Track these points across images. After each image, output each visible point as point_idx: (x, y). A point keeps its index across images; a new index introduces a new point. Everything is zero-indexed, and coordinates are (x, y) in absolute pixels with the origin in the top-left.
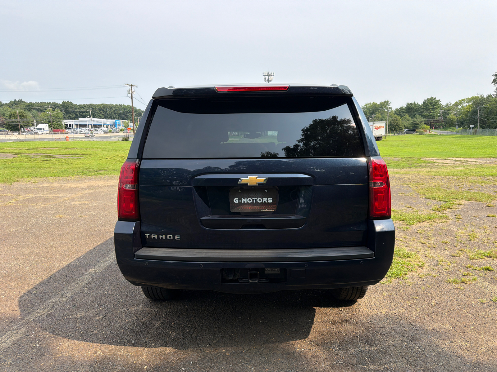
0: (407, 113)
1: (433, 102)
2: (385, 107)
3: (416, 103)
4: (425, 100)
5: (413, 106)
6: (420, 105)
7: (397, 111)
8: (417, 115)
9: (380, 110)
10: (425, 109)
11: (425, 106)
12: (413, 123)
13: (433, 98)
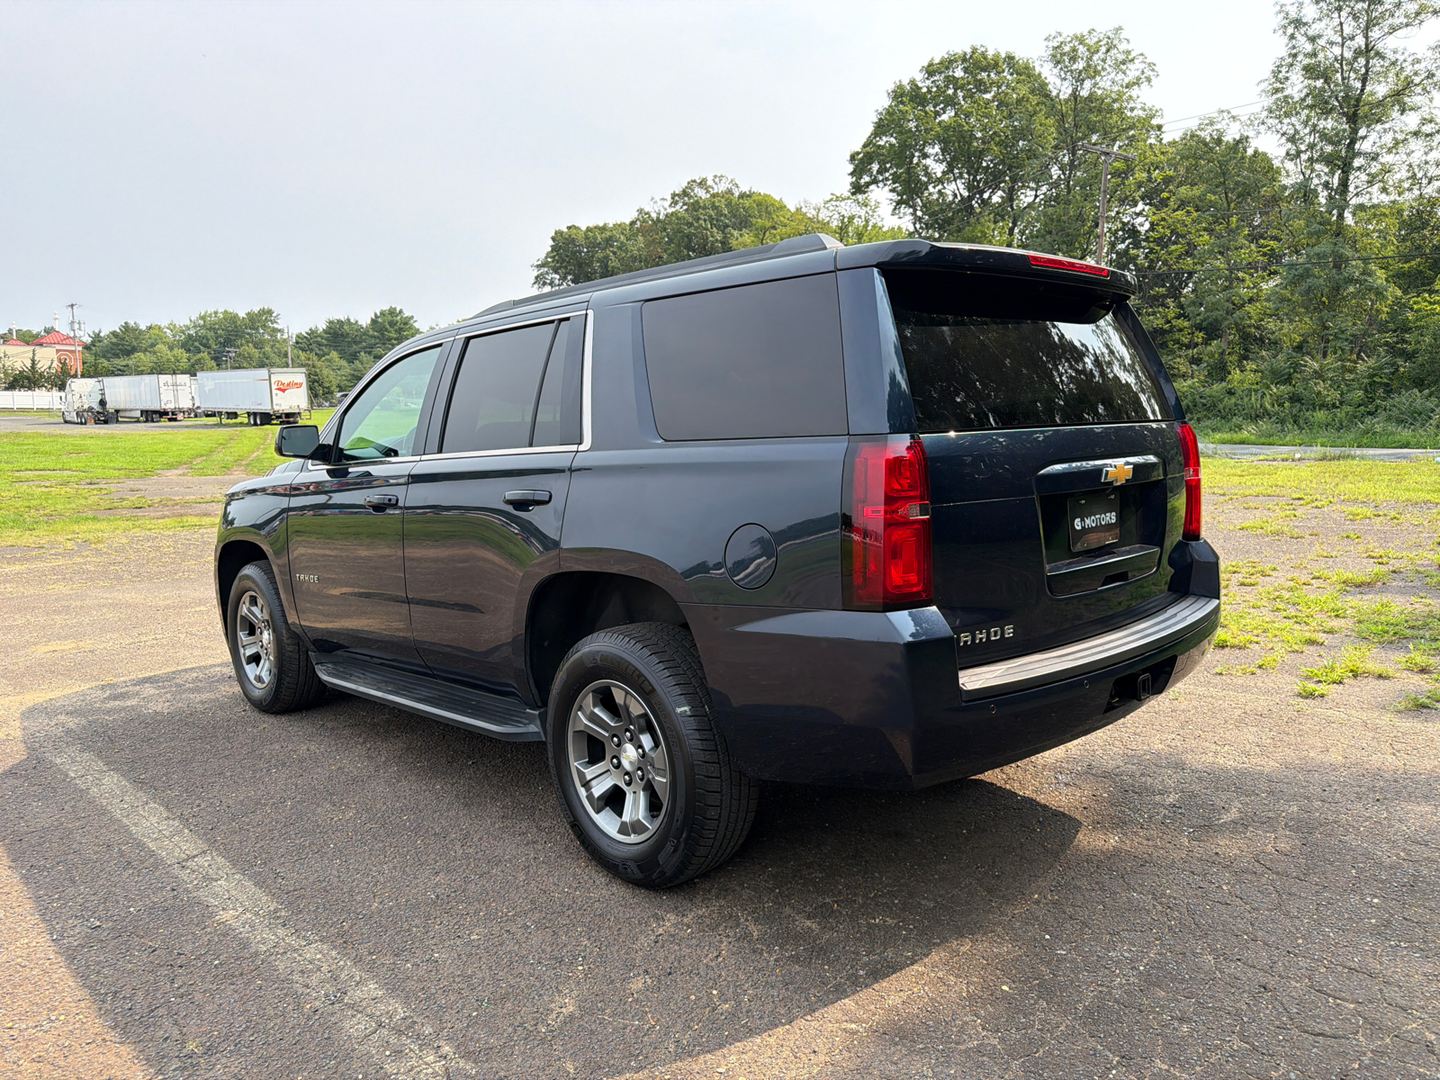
0: (330, 346)
1: (397, 322)
2: (264, 326)
3: (352, 321)
4: (376, 314)
5: (345, 327)
6: (365, 326)
7: (300, 341)
8: (362, 354)
9: (248, 334)
10: (378, 338)
11: (377, 331)
12: (353, 375)
13: (395, 309)
